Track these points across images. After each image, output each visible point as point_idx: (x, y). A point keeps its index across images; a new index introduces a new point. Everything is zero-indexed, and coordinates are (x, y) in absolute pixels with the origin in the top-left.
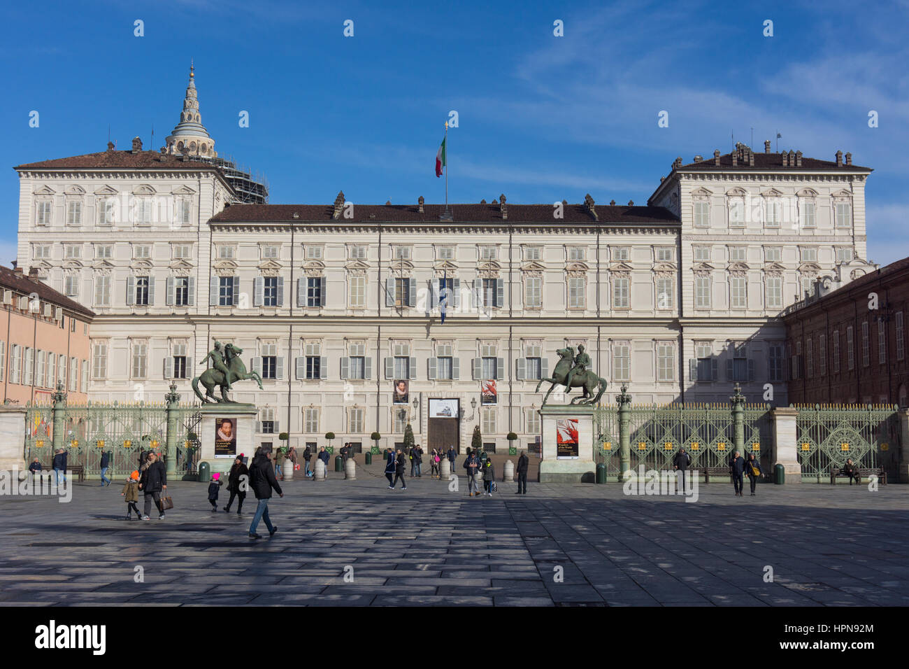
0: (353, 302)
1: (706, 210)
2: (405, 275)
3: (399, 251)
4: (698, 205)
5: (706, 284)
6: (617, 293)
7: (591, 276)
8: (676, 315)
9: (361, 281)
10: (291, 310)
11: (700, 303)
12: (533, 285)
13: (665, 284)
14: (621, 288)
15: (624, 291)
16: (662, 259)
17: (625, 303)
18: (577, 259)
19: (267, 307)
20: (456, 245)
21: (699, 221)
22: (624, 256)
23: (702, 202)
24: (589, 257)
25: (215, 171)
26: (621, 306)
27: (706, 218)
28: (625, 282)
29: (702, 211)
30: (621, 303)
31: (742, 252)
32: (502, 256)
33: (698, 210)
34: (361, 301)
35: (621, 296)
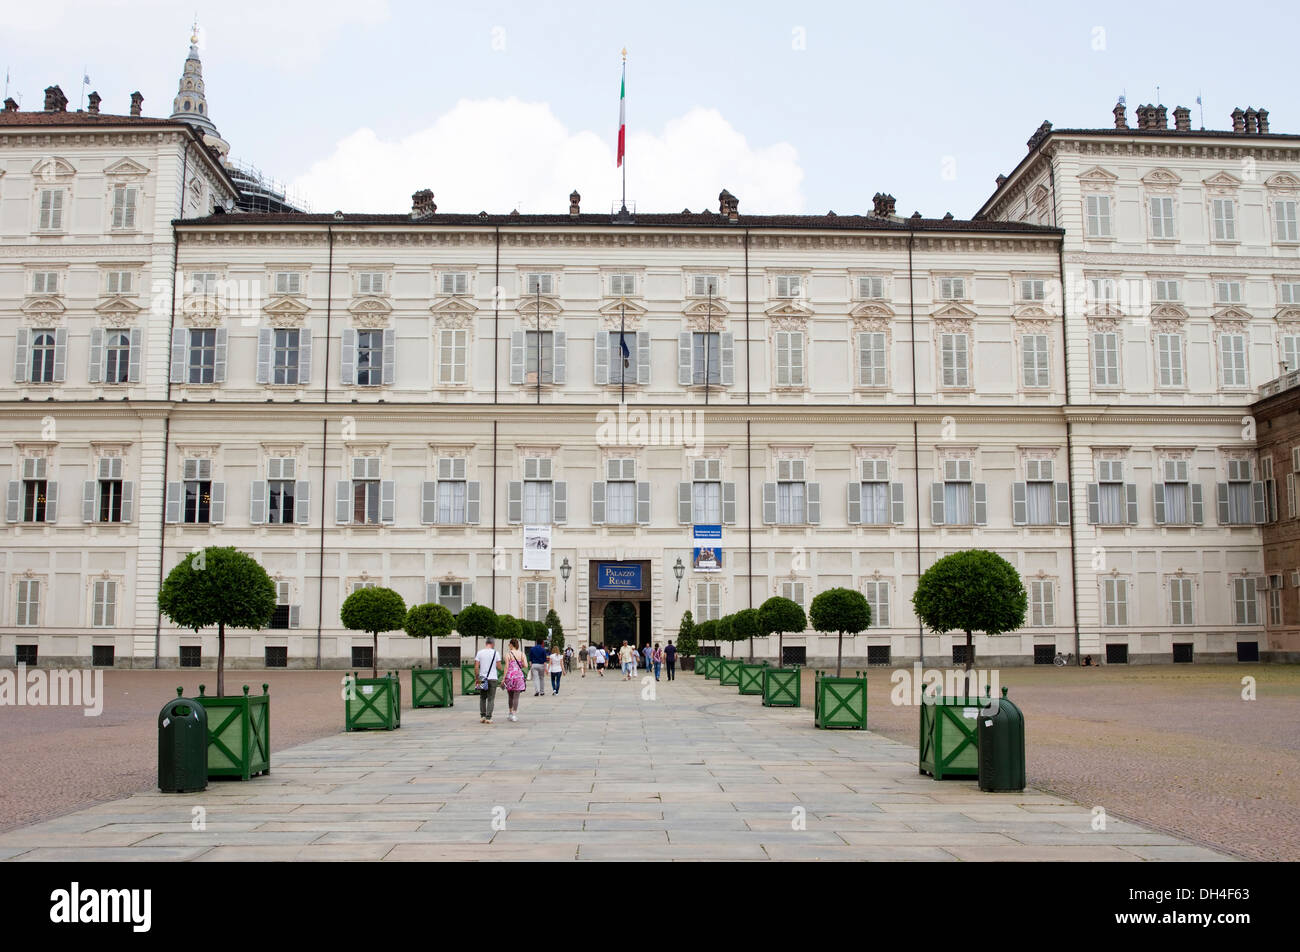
0: (445, 375)
1: (1105, 210)
2: (545, 325)
3: (533, 279)
4: (1092, 200)
5: (1111, 344)
6: (948, 360)
7: (899, 331)
8: (1057, 400)
9: (461, 336)
10: (326, 391)
11: (1101, 378)
12: (790, 345)
13: (1035, 345)
14: (954, 351)
15: (961, 357)
16: (1029, 298)
17: (962, 379)
18: (871, 297)
19: (279, 386)
20: (643, 268)
21: (1094, 230)
22: (959, 292)
23: (1099, 195)
24: (894, 292)
25: (184, 129)
26: (955, 385)
27: (1106, 222)
28: (961, 339)
29: (1098, 210)
30: (955, 380)
31: (1173, 285)
32: (729, 290)
33: (1092, 209)
34: (460, 375)
35: (955, 363)
